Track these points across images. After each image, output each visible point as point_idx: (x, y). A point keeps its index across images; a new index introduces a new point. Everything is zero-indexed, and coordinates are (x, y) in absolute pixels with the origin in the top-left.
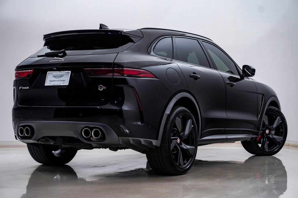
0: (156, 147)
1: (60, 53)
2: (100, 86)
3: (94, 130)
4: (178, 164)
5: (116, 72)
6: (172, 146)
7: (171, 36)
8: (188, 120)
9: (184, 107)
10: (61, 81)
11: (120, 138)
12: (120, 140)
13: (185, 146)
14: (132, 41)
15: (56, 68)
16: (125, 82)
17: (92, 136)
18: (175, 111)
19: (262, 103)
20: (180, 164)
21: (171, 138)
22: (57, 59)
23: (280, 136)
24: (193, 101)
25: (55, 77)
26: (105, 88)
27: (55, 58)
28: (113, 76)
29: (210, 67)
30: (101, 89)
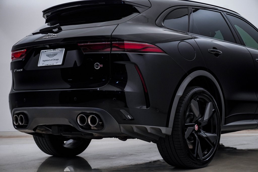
0: (167, 135)
1: (55, 28)
2: (96, 64)
3: (91, 116)
4: (195, 155)
5: (114, 47)
6: (187, 134)
7: (187, 7)
8: (208, 103)
9: (202, 88)
10: (55, 60)
11: (121, 125)
12: (122, 128)
13: (204, 134)
14: (137, 11)
15: (49, 45)
21: (186, 124)
24: (213, 80)
25: (48, 56)
26: (102, 66)
27: (49, 34)
28: (111, 51)
29: (236, 42)
30: (97, 67)
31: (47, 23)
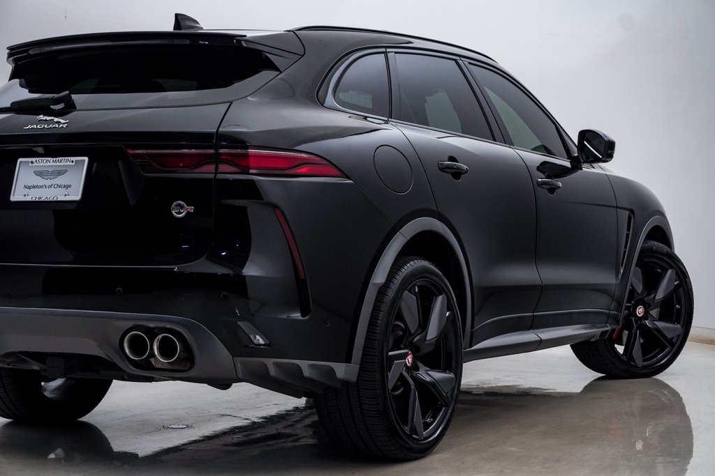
0: (345, 383)
2: (177, 205)
3: (160, 337)
5: (224, 162)
6: (392, 377)
7: (384, 50)
8: (438, 296)
9: (425, 259)
10: (60, 186)
11: (238, 360)
12: (239, 366)
13: (429, 375)
14: (271, 66)
15: (45, 148)
16: (251, 191)
17: (154, 356)
18: (400, 273)
19: (628, 235)
20: (414, 430)
21: (390, 353)
22: (46, 120)
23: (674, 323)
24: (449, 240)
25: (40, 174)
26: (191, 209)
27: (42, 117)
28: (216, 173)
29: (494, 139)
30: (179, 213)
31: (18, 80)
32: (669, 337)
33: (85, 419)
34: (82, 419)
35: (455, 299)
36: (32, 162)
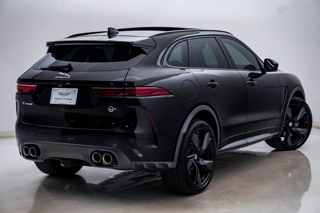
0: (172, 169)
1: (66, 68)
2: (110, 107)
3: (104, 155)
4: (195, 183)
5: (127, 92)
6: (189, 165)
7: (186, 39)
8: (206, 133)
9: (201, 120)
10: (68, 99)
11: (133, 162)
12: (133, 165)
13: (202, 162)
15: (62, 85)
16: (137, 102)
17: (103, 161)
19: (285, 96)
20: (197, 183)
21: (188, 157)
22: (62, 75)
23: (304, 128)
24: (211, 112)
25: (60, 94)
27: (61, 73)
28: (124, 96)
29: (230, 68)
30: (111, 110)
31: (51, 53)
32: (302, 134)
33: (77, 173)
34: (76, 174)
35: (213, 133)
36: (57, 90)
